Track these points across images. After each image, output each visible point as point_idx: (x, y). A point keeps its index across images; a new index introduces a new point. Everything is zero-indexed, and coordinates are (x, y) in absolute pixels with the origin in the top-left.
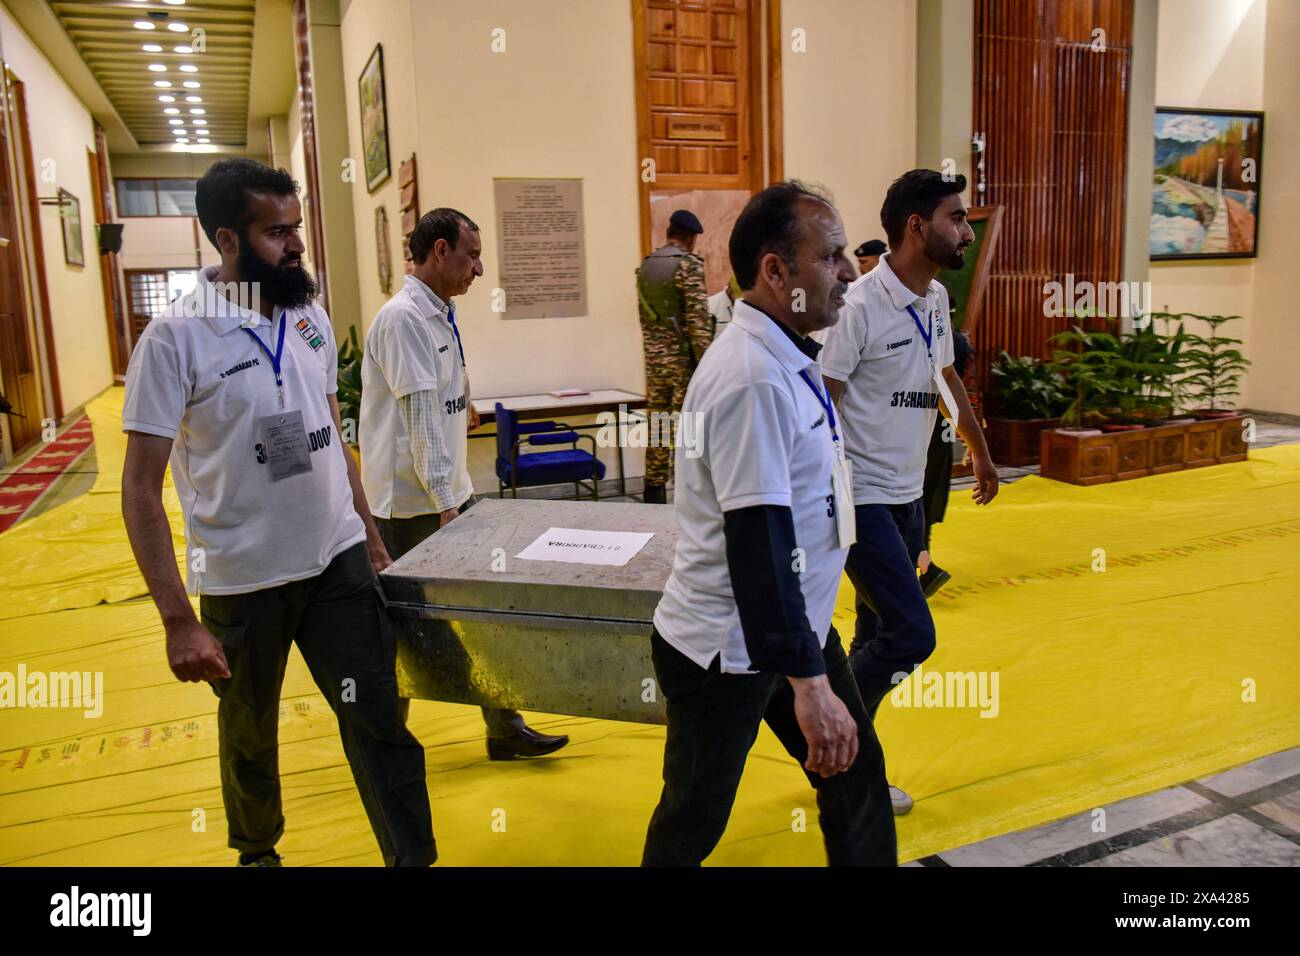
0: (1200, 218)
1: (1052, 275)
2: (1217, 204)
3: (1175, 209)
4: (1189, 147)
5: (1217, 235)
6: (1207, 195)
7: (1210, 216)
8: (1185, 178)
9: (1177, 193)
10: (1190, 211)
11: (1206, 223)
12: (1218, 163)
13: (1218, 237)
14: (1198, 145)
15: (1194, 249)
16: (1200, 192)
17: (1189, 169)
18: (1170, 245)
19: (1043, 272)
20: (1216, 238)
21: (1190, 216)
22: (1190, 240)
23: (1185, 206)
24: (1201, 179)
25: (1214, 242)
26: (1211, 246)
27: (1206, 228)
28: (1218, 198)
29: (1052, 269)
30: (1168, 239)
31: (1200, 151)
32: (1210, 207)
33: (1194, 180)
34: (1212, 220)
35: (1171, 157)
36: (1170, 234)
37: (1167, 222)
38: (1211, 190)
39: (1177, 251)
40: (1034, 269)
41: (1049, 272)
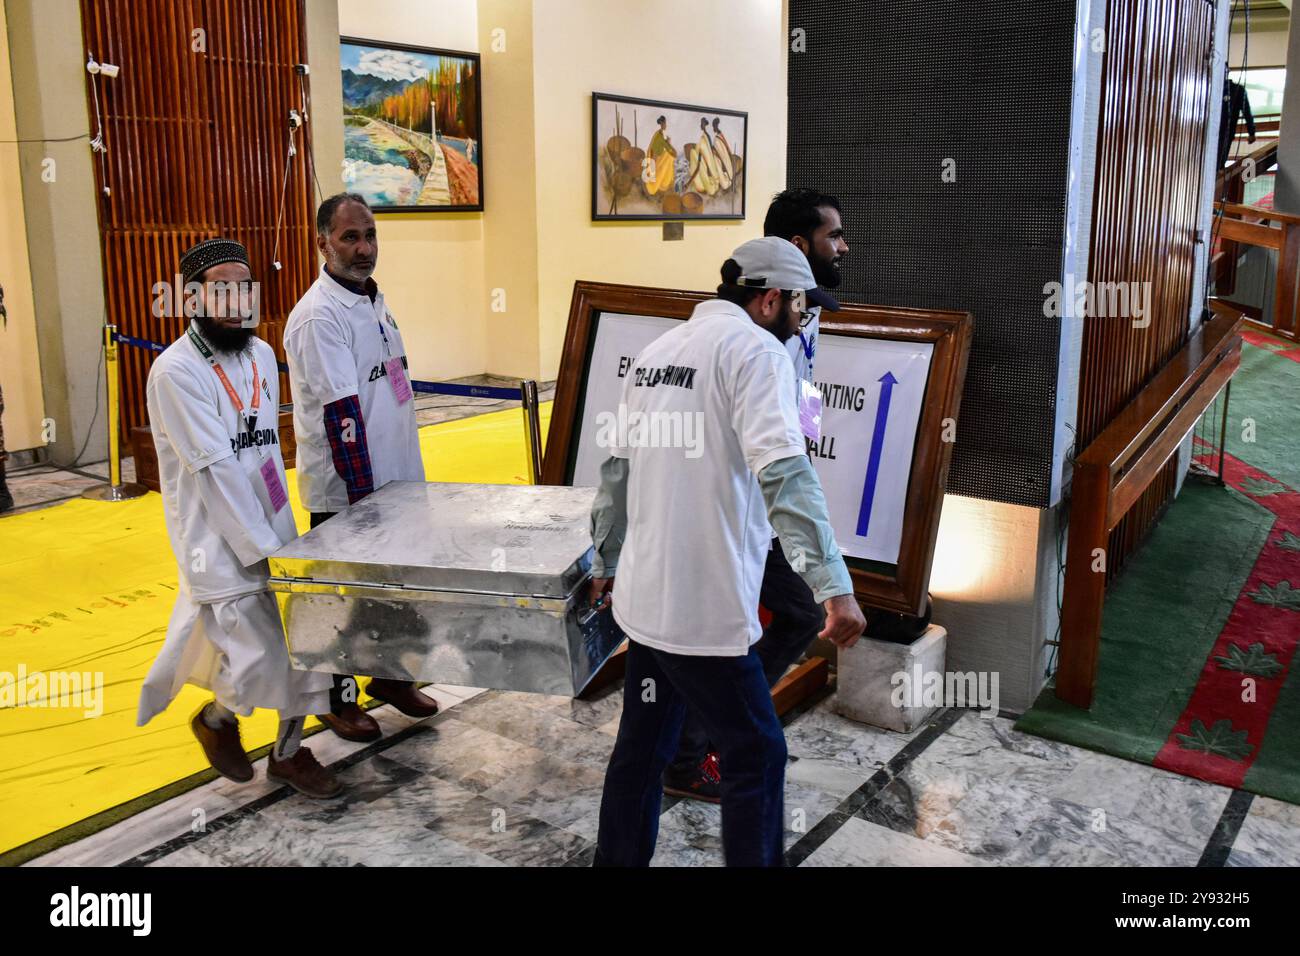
0: (414, 166)
1: (220, 230)
2: (433, 152)
3: (383, 156)
4: (394, 86)
5: (436, 185)
6: (420, 141)
7: (426, 164)
8: (391, 121)
9: (384, 138)
10: (402, 158)
11: (421, 172)
12: (430, 106)
13: (437, 187)
14: (405, 86)
15: (410, 201)
16: (412, 138)
17: (395, 111)
18: (381, 196)
19: (205, 226)
20: (434, 190)
21: (403, 164)
22: (404, 191)
23: (394, 152)
24: (411, 124)
25: (432, 194)
26: (429, 197)
27: (422, 178)
28: (433, 145)
29: (218, 222)
30: (379, 189)
31: (408, 92)
32: (425, 155)
33: (404, 124)
34: (428, 169)
35: (373, 96)
36: (379, 184)
37: (374, 170)
38: (424, 137)
39: (391, 202)
40: (191, 221)
41: (215, 226)
